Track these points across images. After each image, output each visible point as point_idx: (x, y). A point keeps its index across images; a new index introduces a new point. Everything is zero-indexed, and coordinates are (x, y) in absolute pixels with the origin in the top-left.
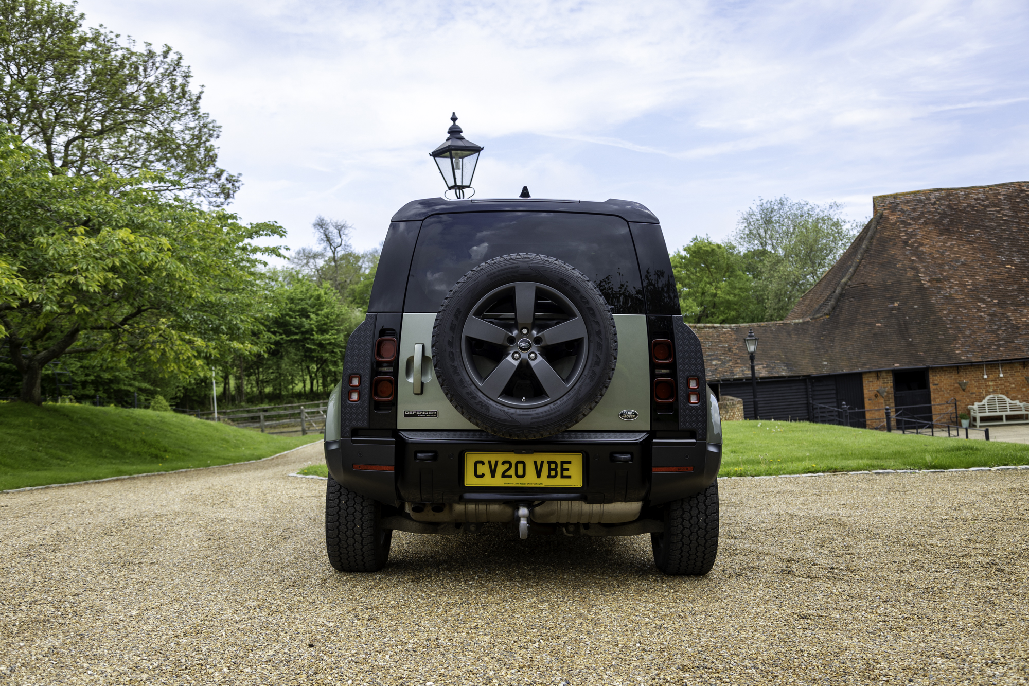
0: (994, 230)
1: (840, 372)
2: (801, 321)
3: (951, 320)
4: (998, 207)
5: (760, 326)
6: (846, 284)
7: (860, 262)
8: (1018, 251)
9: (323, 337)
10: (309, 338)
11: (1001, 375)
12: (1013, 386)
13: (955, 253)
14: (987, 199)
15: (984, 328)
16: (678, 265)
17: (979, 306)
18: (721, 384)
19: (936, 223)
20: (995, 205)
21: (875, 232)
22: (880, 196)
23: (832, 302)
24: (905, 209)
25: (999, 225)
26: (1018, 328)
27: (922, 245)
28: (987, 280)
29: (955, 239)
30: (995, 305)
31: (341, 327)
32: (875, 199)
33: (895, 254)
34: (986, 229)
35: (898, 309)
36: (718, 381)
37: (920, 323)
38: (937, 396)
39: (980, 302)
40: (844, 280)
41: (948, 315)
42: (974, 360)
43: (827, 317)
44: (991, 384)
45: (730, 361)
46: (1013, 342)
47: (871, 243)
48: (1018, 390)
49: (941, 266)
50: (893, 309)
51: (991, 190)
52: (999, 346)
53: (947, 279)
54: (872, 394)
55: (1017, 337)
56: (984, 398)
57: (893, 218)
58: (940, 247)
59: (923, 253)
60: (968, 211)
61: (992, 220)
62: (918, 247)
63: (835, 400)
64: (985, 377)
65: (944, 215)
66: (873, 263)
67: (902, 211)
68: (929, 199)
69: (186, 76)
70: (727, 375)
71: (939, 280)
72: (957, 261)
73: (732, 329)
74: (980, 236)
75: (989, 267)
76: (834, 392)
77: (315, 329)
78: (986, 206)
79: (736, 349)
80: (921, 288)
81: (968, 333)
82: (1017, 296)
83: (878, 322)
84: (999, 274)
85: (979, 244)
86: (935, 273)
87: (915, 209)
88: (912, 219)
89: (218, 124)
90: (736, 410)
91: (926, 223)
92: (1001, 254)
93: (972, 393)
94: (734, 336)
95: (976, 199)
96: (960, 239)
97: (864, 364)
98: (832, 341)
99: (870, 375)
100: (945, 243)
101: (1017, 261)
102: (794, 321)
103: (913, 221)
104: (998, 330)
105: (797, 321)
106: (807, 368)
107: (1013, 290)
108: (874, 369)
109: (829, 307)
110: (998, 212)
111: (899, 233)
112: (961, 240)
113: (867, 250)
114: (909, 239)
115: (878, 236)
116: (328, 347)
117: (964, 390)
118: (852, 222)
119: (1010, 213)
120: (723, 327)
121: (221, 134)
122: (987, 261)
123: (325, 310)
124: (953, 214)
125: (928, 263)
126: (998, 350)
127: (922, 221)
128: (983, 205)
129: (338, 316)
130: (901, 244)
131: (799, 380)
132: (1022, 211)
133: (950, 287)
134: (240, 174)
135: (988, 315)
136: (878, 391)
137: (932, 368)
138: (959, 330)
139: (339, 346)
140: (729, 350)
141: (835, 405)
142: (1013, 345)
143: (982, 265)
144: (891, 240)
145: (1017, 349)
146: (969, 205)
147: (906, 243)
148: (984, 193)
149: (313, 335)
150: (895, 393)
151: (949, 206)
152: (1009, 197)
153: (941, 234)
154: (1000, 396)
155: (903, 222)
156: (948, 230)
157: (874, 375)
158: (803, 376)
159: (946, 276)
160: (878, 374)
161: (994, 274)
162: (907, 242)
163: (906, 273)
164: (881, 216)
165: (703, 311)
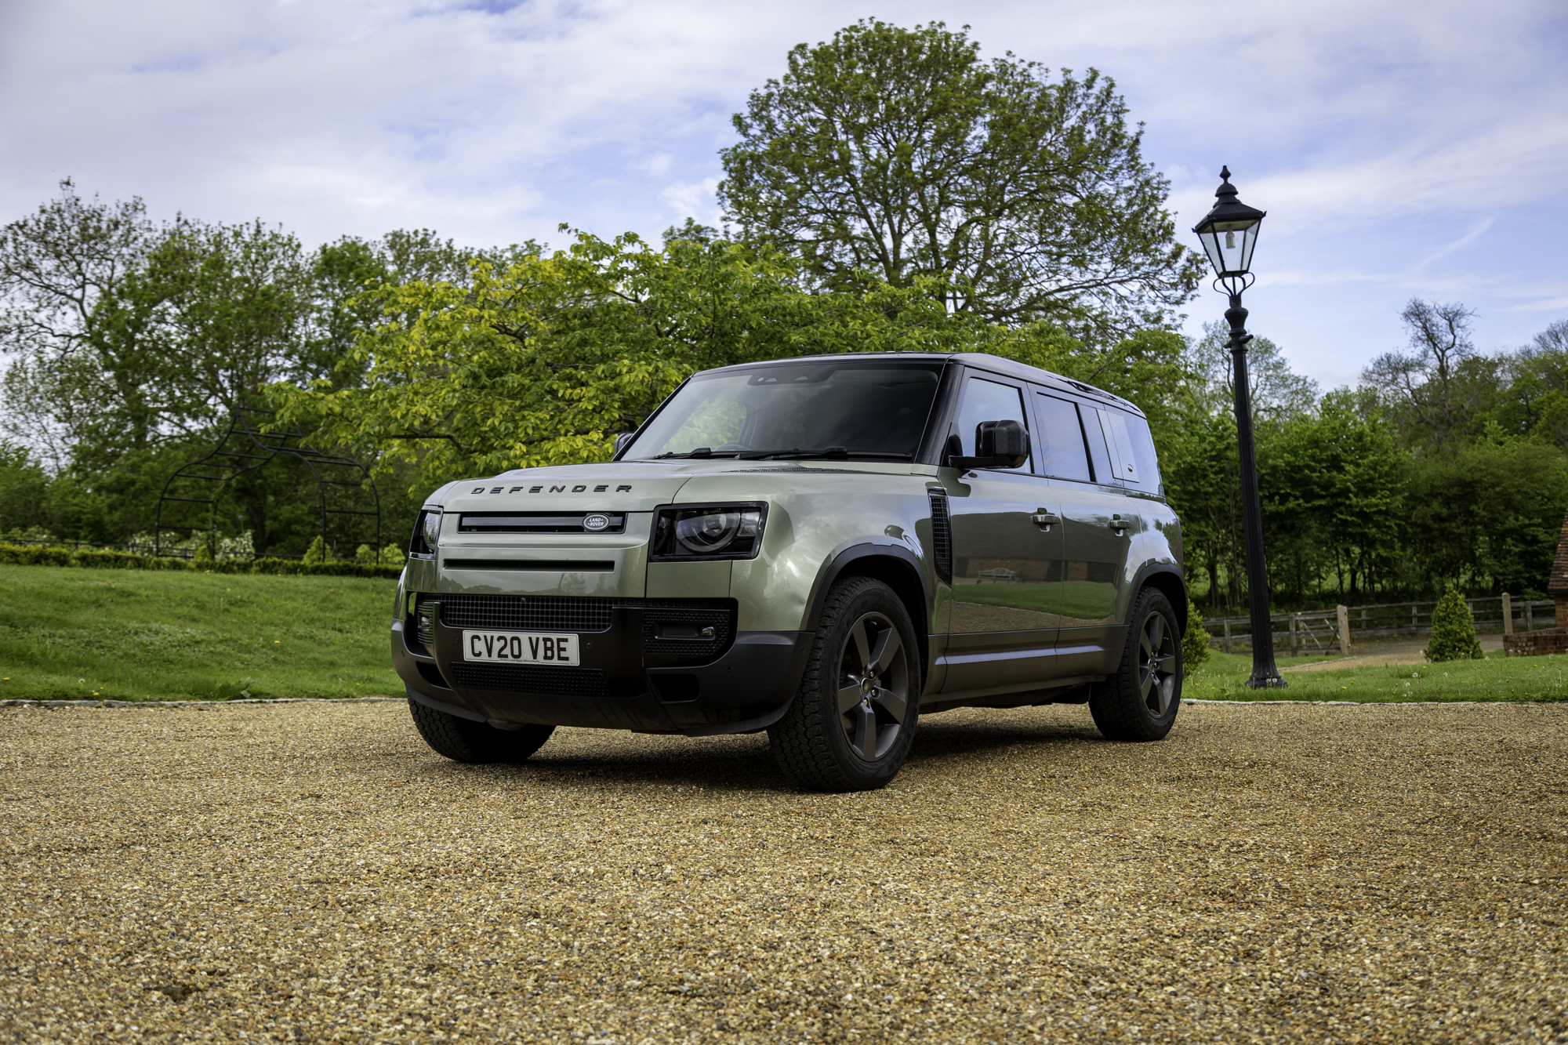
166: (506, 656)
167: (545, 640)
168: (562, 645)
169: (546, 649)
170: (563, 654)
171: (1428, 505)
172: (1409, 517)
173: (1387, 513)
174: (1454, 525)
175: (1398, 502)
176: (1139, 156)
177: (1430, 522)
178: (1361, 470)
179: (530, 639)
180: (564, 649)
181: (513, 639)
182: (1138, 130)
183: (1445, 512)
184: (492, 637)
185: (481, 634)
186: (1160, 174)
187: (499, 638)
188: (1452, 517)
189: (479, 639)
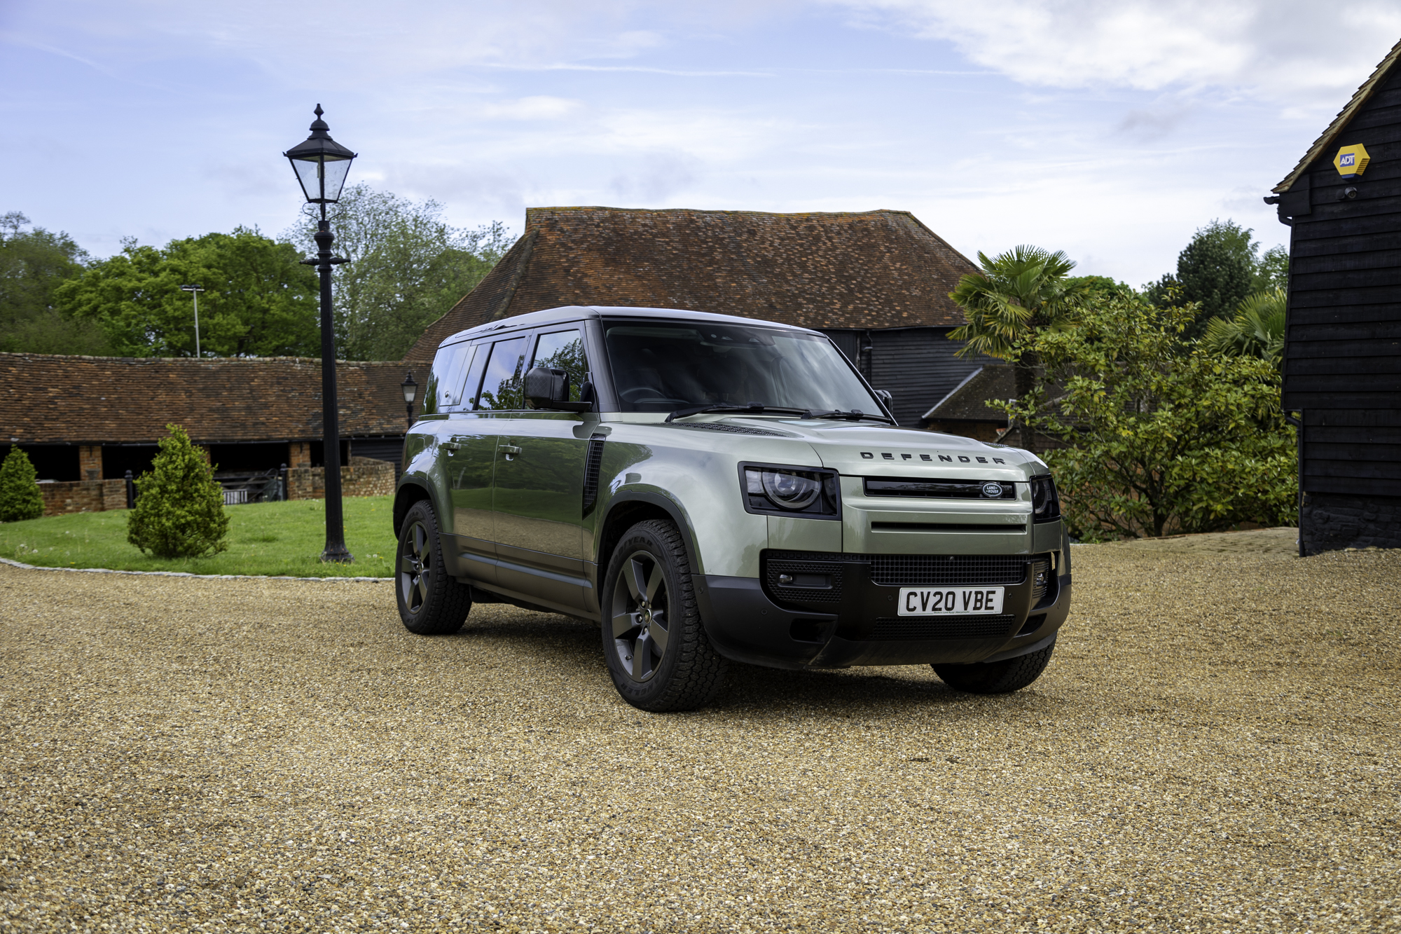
0: (664, 264)
4: (667, 237)
5: (396, 366)
7: (515, 291)
8: (690, 293)
13: (623, 289)
14: (655, 226)
16: (215, 264)
18: (352, 441)
19: (601, 250)
20: (664, 235)
21: (532, 254)
22: (536, 209)
24: (565, 228)
25: (670, 260)
27: (586, 275)
29: (623, 272)
32: (529, 211)
33: (556, 285)
34: (656, 263)
36: (349, 437)
45: (362, 410)
47: (527, 268)
51: (659, 215)
57: (552, 239)
58: (607, 279)
60: (636, 239)
61: (661, 252)
62: (581, 278)
65: (609, 242)
66: (531, 293)
67: (561, 230)
68: (591, 219)
70: (361, 429)
73: (361, 368)
74: (650, 270)
78: (655, 236)
79: (369, 395)
85: (649, 280)
87: (576, 229)
88: (573, 241)
90: (388, 476)
91: (589, 249)
92: (673, 294)
94: (364, 378)
95: (644, 225)
96: (626, 272)
100: (612, 276)
103: (576, 244)
110: (667, 243)
111: (559, 258)
112: (629, 274)
113: (523, 277)
114: (570, 267)
115: (535, 260)
118: (462, 230)
119: (680, 247)
120: (349, 365)
124: (619, 241)
127: (585, 246)
128: (651, 234)
130: (562, 273)
132: (692, 245)
140: (360, 395)
144: (550, 266)
146: (636, 232)
147: (567, 271)
148: (652, 219)
151: (614, 230)
152: (678, 227)
153: (607, 265)
155: (563, 245)
156: (614, 260)
162: (569, 271)
164: (538, 235)
165: (250, 332)
166: (940, 609)
167: (977, 593)
168: (991, 596)
169: (977, 600)
170: (990, 604)
179: (964, 593)
180: (991, 600)
181: (949, 593)
184: (929, 593)
185: (918, 590)
187: (936, 594)
189: (915, 594)
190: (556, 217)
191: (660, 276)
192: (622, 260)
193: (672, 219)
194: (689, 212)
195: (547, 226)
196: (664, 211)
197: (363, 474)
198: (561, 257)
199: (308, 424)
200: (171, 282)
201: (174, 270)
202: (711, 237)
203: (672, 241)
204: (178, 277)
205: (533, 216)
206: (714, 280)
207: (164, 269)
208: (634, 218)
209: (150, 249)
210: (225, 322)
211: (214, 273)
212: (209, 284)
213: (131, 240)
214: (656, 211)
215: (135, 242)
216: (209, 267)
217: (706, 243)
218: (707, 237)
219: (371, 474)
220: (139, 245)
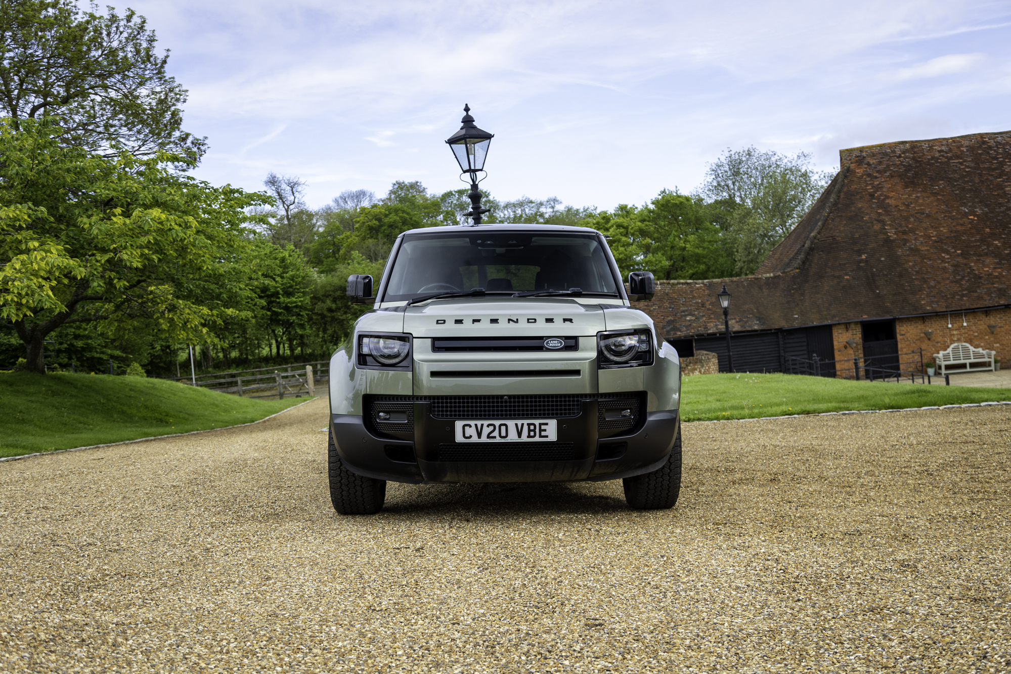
0: (957, 181)
1: (811, 325)
2: (772, 275)
3: (917, 272)
4: (961, 159)
5: (732, 281)
6: (815, 237)
7: (828, 216)
8: (981, 202)
9: (289, 300)
10: (275, 302)
11: (965, 324)
12: (976, 334)
13: (920, 205)
14: (950, 150)
15: (948, 278)
16: (647, 219)
17: (944, 257)
18: (695, 339)
19: (901, 176)
20: (958, 157)
21: (842, 186)
22: (847, 150)
23: (802, 256)
24: (871, 162)
25: (962, 177)
26: (980, 278)
27: (888, 197)
28: (951, 232)
29: (920, 191)
30: (958, 255)
31: (307, 290)
32: (841, 152)
33: (862, 207)
34: (950, 181)
35: (866, 261)
36: (693, 336)
37: (886, 275)
38: (903, 346)
39: (944, 253)
40: (812, 234)
41: (914, 266)
42: (939, 310)
43: (797, 271)
44: (955, 332)
45: (703, 316)
46: (976, 291)
47: (839, 197)
48: (981, 338)
49: (906, 219)
50: (861, 261)
51: (954, 141)
52: (963, 295)
53: (913, 231)
54: (842, 345)
55: (979, 287)
56: (948, 347)
57: (859, 171)
58: (906, 199)
59: (889, 205)
60: (932, 163)
61: (955, 172)
62: (884, 200)
63: (805, 352)
64: (950, 326)
65: (908, 168)
66: (841, 216)
67: (869, 164)
68: (894, 152)
69: (151, 40)
70: (701, 330)
71: (904, 233)
72: (923, 213)
73: (705, 285)
74: (944, 187)
75: (953, 218)
76: (805, 344)
77: (281, 292)
78: (950, 159)
79: (710, 304)
80: (888, 241)
81: (932, 283)
82: (980, 247)
83: (847, 275)
84: (962, 225)
85: (943, 195)
86: (901, 226)
87: (881, 162)
88: (877, 172)
89: (184, 88)
90: (711, 364)
91: (891, 176)
92: (965, 205)
93: (937, 342)
94: (707, 292)
95: (940, 151)
96: (924, 191)
97: (834, 316)
98: (803, 295)
99: (839, 327)
100: (910, 195)
101: (979, 211)
102: (765, 275)
103: (879, 174)
104: (961, 280)
105: (768, 275)
106: (779, 321)
107: (976, 241)
108: (843, 321)
109: (799, 261)
110: (961, 164)
111: (866, 186)
112: (926, 192)
113: (835, 204)
114: (875, 192)
115: (845, 189)
116: (295, 310)
117: (929, 339)
118: (820, 173)
119: (973, 165)
120: (696, 283)
121: (187, 98)
122: (950, 212)
123: (291, 273)
124: (918, 167)
125: (894, 215)
126: (961, 299)
127: (888, 174)
128: (947, 157)
129: (303, 278)
130: (868, 197)
131: (771, 333)
132: (984, 162)
133: (916, 239)
134: (206, 138)
135: (952, 266)
136: (847, 343)
137: (899, 319)
138: (925, 281)
139: (306, 309)
140: (703, 305)
141: (806, 356)
142: (976, 294)
143: (946, 216)
144: (858, 193)
145: (980, 298)
146: (933, 158)
147: (872, 196)
148: (948, 145)
149: (279, 298)
150: (864, 345)
151: (914, 159)
152: (971, 149)
153: (907, 187)
154: (964, 344)
155: (869, 175)
156: (913, 183)
157: (843, 327)
158: (775, 329)
159: (911, 228)
160: (847, 325)
161: (958, 224)
162: (874, 195)
163: (873, 226)
164: (848, 170)
165: (673, 266)
166: (495, 437)
167: (529, 425)
168: (543, 427)
169: (529, 430)
170: (543, 433)
171: (324, 302)
172: (314, 309)
173: (301, 307)
174: (339, 314)
175: (307, 300)
176: (164, 72)
177: (325, 313)
178: (285, 281)
179: (516, 425)
180: (545, 430)
181: (500, 425)
182: (166, 54)
183: (334, 306)
184: (482, 425)
185: (472, 423)
186: (180, 85)
187: (488, 426)
188: (338, 309)
189: (470, 426)
190: (864, 154)
191: (953, 191)
192: (920, 181)
193: (967, 143)
194: (981, 136)
195: (856, 162)
196: (958, 137)
197: (690, 363)
198: (867, 185)
199: (663, 328)
200: (617, 235)
201: (619, 226)
202: (1002, 154)
203: (965, 161)
204: (622, 230)
205: (846, 156)
206: (1003, 189)
207: (612, 226)
208: (931, 147)
209: (605, 213)
210: (654, 259)
211: (647, 225)
212: (643, 233)
213: (593, 208)
214: (951, 138)
215: (596, 209)
216: (643, 221)
217: (997, 159)
218: (998, 153)
219: (696, 363)
220: (598, 211)
